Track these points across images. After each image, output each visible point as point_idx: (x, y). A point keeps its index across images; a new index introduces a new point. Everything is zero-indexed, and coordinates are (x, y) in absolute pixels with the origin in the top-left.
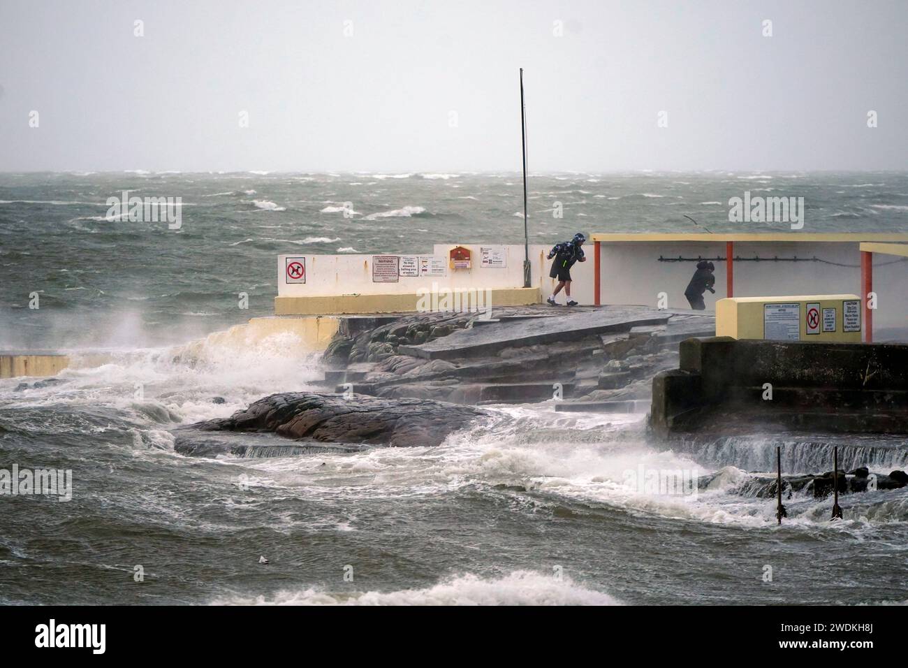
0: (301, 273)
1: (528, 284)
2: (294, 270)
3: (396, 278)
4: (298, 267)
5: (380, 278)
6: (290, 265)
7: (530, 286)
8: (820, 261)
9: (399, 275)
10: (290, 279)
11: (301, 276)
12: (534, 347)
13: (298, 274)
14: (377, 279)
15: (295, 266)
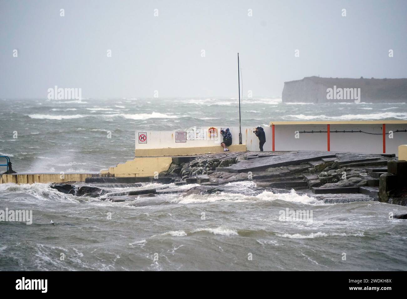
0: (145, 139)
1: (241, 143)
2: (142, 138)
3: (185, 141)
4: (144, 137)
5: (179, 141)
6: (140, 136)
7: (242, 144)
8: (363, 132)
9: (186, 140)
10: (140, 142)
11: (145, 140)
12: (281, 167)
13: (144, 139)
14: (177, 141)
15: (143, 136)
